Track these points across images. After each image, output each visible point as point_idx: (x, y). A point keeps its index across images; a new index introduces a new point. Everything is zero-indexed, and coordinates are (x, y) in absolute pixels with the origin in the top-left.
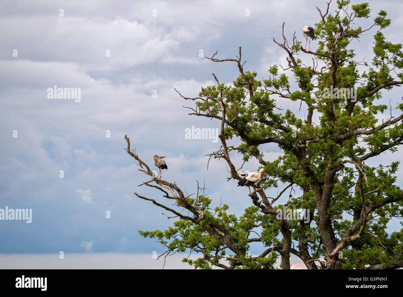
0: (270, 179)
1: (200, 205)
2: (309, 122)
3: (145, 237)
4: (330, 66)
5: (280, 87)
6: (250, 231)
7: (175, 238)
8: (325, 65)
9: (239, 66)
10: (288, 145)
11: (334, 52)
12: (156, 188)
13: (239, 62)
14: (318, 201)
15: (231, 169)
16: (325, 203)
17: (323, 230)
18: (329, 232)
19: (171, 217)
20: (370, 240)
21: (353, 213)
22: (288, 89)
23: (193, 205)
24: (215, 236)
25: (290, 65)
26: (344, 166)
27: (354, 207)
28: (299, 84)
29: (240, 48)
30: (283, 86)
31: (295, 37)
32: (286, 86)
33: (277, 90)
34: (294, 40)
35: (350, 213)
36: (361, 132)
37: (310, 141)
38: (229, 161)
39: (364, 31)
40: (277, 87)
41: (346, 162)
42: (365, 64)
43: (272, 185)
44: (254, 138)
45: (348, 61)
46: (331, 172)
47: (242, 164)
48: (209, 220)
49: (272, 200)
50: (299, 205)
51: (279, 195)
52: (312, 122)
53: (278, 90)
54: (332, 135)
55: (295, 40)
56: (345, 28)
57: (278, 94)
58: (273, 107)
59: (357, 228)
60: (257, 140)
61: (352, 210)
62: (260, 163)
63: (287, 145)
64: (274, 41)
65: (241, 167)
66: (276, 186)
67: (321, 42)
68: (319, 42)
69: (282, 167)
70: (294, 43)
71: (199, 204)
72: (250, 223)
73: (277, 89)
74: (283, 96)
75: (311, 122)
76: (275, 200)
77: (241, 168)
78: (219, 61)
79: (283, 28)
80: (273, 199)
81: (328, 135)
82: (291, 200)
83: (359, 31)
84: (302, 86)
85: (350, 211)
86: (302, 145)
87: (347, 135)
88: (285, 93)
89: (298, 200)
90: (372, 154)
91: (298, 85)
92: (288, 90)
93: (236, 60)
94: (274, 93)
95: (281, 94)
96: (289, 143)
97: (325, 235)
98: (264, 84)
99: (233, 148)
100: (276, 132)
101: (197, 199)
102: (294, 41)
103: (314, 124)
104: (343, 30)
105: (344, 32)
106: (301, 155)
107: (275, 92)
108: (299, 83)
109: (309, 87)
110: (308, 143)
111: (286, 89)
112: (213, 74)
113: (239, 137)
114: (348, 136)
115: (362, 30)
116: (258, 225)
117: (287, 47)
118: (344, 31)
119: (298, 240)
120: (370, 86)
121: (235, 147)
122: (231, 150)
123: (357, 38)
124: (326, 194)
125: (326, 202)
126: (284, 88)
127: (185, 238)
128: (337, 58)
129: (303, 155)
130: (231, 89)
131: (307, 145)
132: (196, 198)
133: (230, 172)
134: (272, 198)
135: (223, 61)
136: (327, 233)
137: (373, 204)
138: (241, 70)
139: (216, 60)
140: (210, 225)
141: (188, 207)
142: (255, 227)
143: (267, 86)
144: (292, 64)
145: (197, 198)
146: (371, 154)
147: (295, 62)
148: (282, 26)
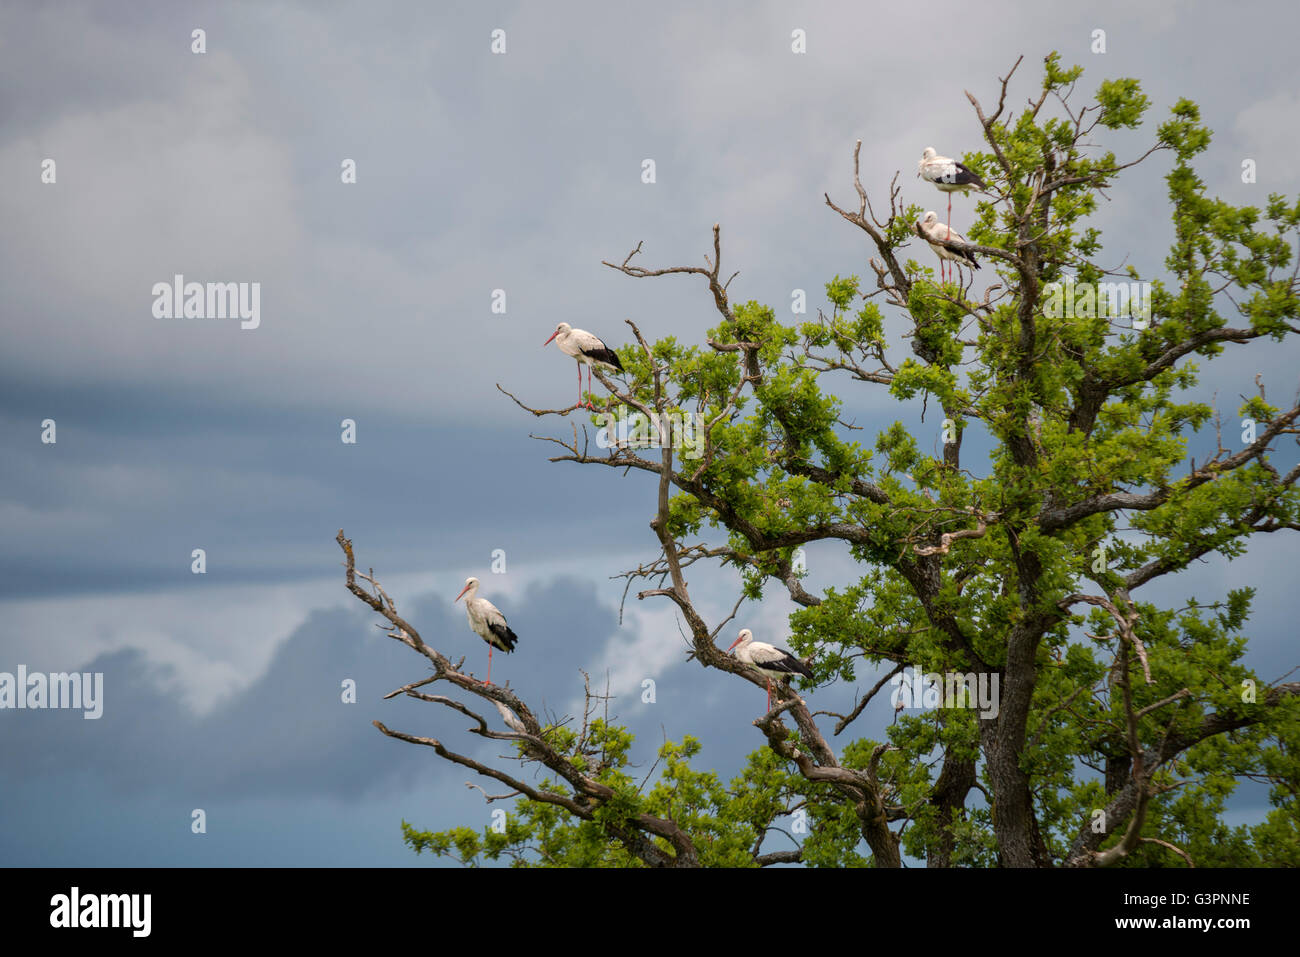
0: (826, 654)
1: (595, 753)
2: (950, 468)
3: (419, 849)
4: (1016, 284)
5: (854, 347)
6: (764, 826)
7: (515, 857)
8: (998, 281)
9: (715, 288)
10: (882, 547)
11: (1028, 241)
12: (444, 704)
13: (713, 277)
14: (988, 728)
15: (696, 632)
16: (1011, 737)
17: (1005, 826)
18: (1025, 834)
19: (498, 798)
20: (1162, 856)
21: (1102, 765)
22: (881, 352)
23: (570, 756)
24: (647, 857)
25: (881, 284)
26: (1070, 613)
27: (1107, 745)
28: (913, 343)
29: (717, 230)
30: (865, 345)
31: (898, 190)
32: (874, 344)
33: (845, 356)
34: (892, 199)
35: (1094, 763)
36: (1121, 502)
37: (953, 535)
38: (685, 607)
39: (1125, 167)
40: (844, 347)
41: (1076, 602)
42: (1129, 274)
43: (835, 672)
44: (768, 529)
45: (1075, 264)
46: (1028, 633)
47: (735, 605)
48: (628, 806)
49: (839, 720)
50: (927, 740)
51: (859, 704)
52: (960, 468)
53: (849, 355)
54: (1028, 513)
55: (897, 201)
56: (1060, 157)
57: (849, 369)
58: (831, 420)
59: (1116, 818)
60: (778, 534)
61: (1101, 755)
62: (795, 599)
63: (879, 544)
64: (829, 203)
65: (731, 614)
66: (848, 677)
67: (983, 207)
68: (980, 203)
69: (870, 613)
70: (894, 209)
71: (590, 748)
72: (764, 804)
73: (845, 352)
74: (864, 377)
75: (957, 466)
76: (848, 721)
77: (733, 617)
78: (649, 275)
79: (857, 162)
80: (842, 718)
81: (1013, 514)
82: (900, 724)
83: (1108, 168)
84: (924, 347)
85: (1096, 758)
86: (930, 548)
87: (1078, 511)
88: (871, 366)
89: (923, 722)
90: (1162, 567)
91: (910, 345)
92: (880, 357)
93: (702, 271)
94: (834, 366)
95: (857, 371)
96: (886, 538)
97: (1013, 844)
98: (802, 339)
99: (704, 551)
100: (842, 506)
101: (585, 732)
102: (893, 203)
103: (966, 475)
104: (1054, 163)
105: (1059, 169)
106: (926, 576)
107: (838, 362)
108: (913, 339)
109: (949, 353)
110: (949, 540)
111: (873, 354)
112: (628, 322)
113: (722, 524)
114: (1080, 513)
115: (1118, 163)
116: (790, 809)
117: (871, 223)
118: (1057, 166)
119: (923, 858)
120: (1149, 345)
121: (709, 548)
122: (699, 557)
123: (1102, 188)
124: (1013, 705)
125: (1013, 733)
126: (869, 351)
127: (550, 857)
128: (1036, 256)
129: (933, 578)
130: (696, 355)
131: (943, 546)
132: (582, 731)
133: (692, 644)
134: (837, 715)
135: (662, 273)
136: (1020, 837)
137: (1168, 738)
138: (721, 302)
139: (639, 272)
140: (628, 820)
141: (556, 764)
142: (782, 816)
143: (813, 344)
144: (890, 280)
145: (585, 729)
146: (1159, 567)
147: (899, 270)
148: (853, 154)
